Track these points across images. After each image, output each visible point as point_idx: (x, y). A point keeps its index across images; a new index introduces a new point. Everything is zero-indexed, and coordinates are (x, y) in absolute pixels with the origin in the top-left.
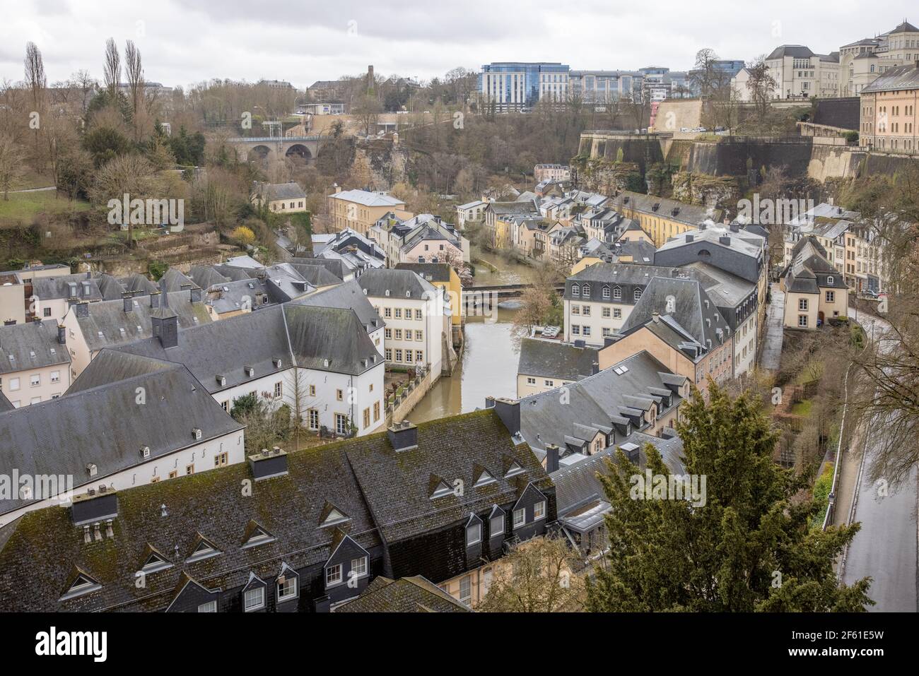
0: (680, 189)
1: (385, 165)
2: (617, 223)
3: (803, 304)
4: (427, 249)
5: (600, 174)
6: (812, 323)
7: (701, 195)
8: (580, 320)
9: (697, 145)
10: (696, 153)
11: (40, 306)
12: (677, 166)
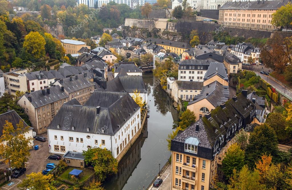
0: (164, 36)
1: (56, 29)
2: (156, 47)
3: (234, 67)
4: (107, 57)
5: (136, 32)
6: (236, 72)
7: (172, 38)
8: (183, 75)
9: (169, 23)
10: (169, 25)
11: (31, 82)
12: (160, 29)
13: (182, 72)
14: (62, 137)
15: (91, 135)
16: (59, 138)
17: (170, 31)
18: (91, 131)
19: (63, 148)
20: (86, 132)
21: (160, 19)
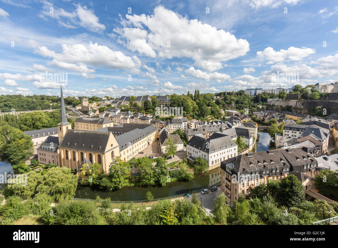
0: (294, 110)
2: (282, 116)
7: (299, 111)
8: (287, 133)
9: (298, 102)
10: (298, 104)
11: (197, 126)
12: (292, 106)
13: (285, 131)
14: (191, 149)
15: (201, 151)
16: (190, 149)
17: (298, 107)
18: (201, 149)
19: (191, 154)
20: (199, 149)
21: (292, 100)
